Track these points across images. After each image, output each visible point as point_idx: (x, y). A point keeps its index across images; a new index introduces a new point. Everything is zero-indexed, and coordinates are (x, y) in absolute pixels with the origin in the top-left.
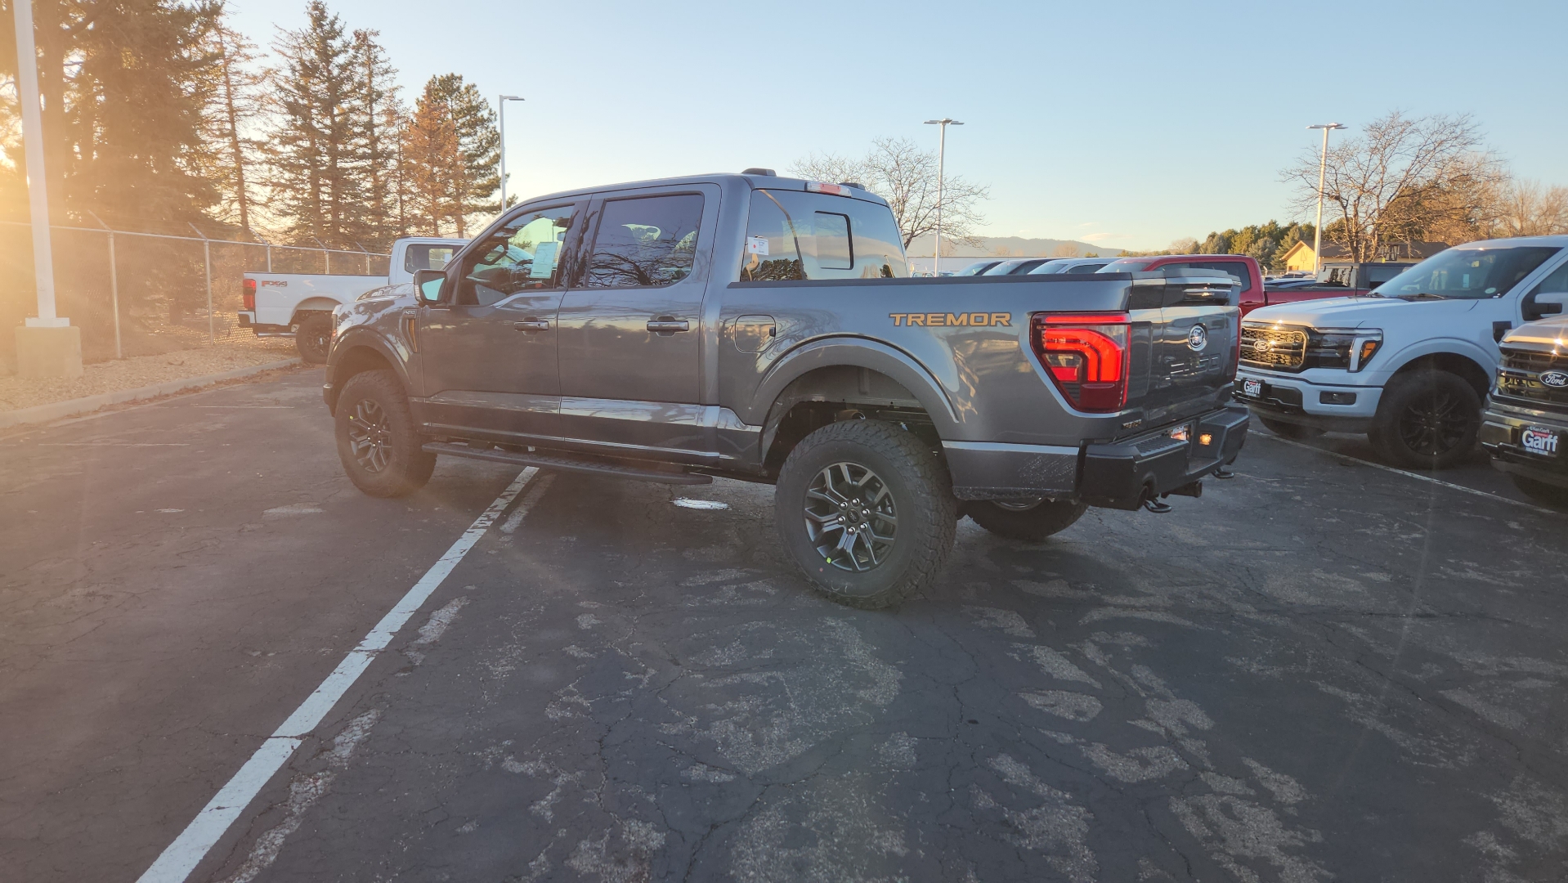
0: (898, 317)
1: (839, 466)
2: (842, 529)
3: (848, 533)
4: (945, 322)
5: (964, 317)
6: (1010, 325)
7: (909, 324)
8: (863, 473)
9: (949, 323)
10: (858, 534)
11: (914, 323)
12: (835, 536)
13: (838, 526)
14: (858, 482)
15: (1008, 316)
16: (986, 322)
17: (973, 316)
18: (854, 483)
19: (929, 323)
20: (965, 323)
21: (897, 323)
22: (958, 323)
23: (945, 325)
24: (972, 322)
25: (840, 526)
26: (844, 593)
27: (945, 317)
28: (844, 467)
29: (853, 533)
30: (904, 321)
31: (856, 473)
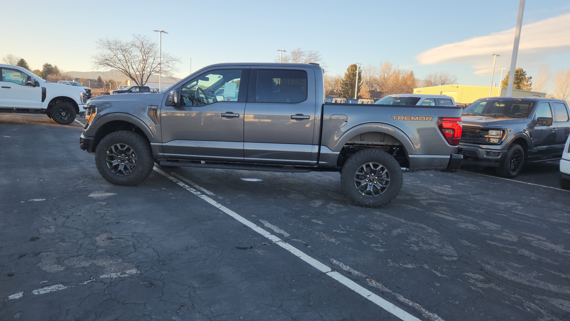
0: (395, 117)
1: (369, 164)
2: (367, 184)
3: (370, 185)
4: (411, 119)
5: (417, 118)
6: (432, 121)
7: (399, 119)
8: (379, 166)
9: (412, 119)
10: (374, 185)
11: (400, 119)
12: (366, 186)
13: (366, 183)
14: (376, 169)
15: (431, 118)
16: (424, 119)
17: (420, 118)
18: (375, 169)
19: (405, 119)
20: (417, 120)
21: (395, 119)
22: (415, 119)
23: (411, 120)
24: (420, 119)
25: (367, 183)
26: (371, 204)
27: (411, 118)
28: (371, 164)
29: (371, 185)
30: (397, 118)
31: (376, 166)
